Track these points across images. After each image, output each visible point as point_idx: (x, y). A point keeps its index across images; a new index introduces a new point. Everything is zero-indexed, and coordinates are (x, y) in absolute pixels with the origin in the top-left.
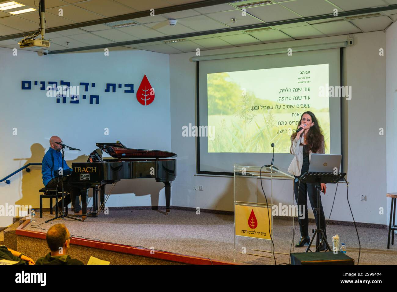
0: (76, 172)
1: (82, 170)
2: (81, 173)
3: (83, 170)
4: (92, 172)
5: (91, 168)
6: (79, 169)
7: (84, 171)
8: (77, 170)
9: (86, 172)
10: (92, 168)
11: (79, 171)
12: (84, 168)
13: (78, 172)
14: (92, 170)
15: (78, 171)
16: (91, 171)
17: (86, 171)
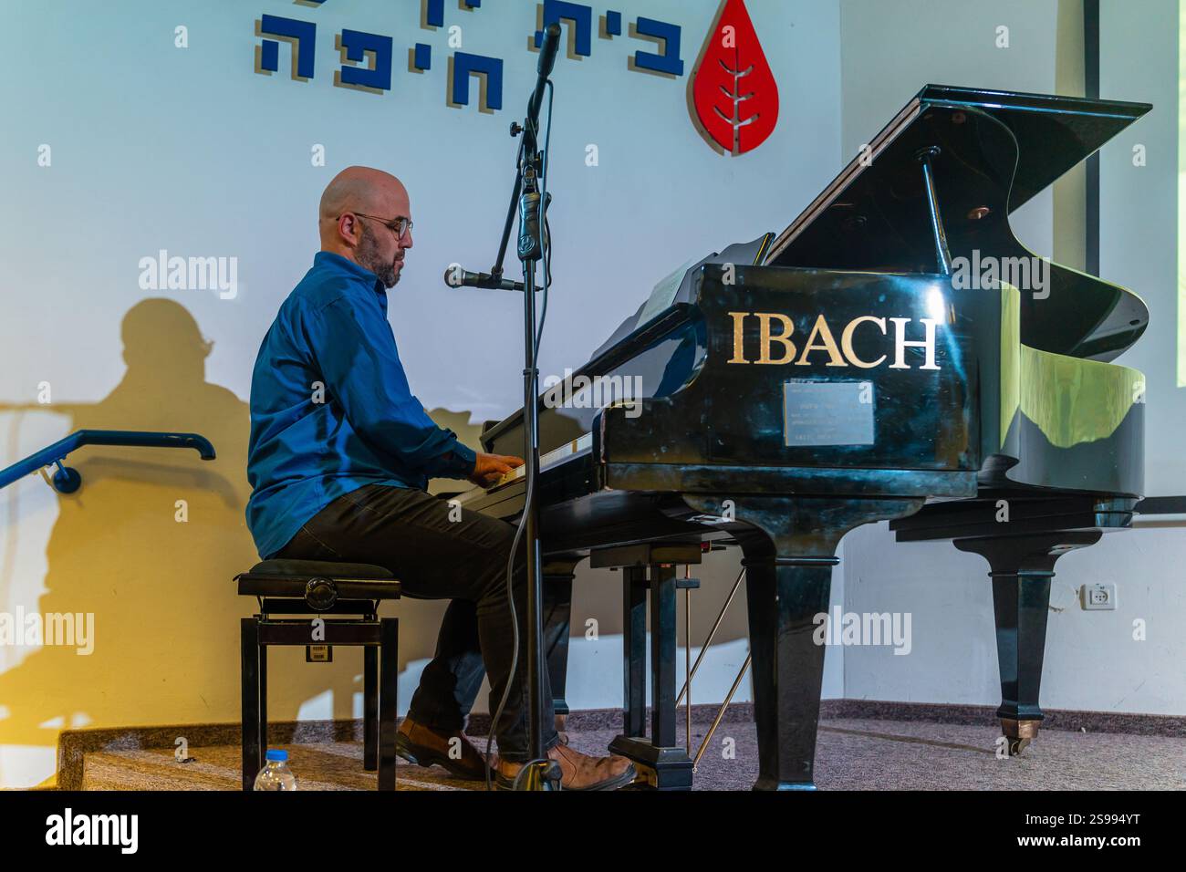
0: (739, 357)
1: (799, 339)
2: (793, 371)
3: (809, 347)
4: (900, 363)
5: (891, 327)
6: (777, 327)
7: (826, 356)
8: (752, 349)
9: (837, 361)
10: (900, 323)
11: (778, 350)
12: (821, 325)
13: (765, 358)
14: (901, 344)
15: (765, 349)
16: (892, 359)
17: (841, 352)
